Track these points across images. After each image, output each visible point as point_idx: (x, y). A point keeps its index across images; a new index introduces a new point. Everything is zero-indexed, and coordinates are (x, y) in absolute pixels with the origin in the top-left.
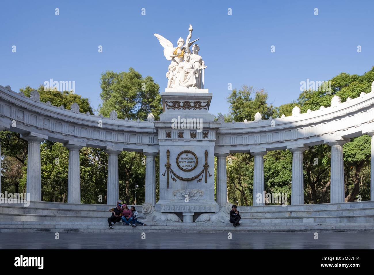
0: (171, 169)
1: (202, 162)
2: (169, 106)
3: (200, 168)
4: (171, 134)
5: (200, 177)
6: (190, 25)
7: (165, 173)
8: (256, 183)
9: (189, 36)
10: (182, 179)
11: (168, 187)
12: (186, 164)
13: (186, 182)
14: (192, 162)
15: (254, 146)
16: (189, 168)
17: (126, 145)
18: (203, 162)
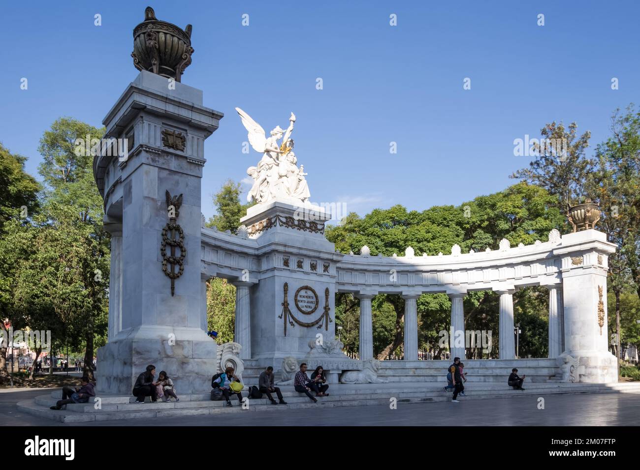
0: (289, 310)
1: (322, 304)
2: (282, 222)
3: (320, 311)
4: (289, 262)
5: (320, 323)
6: (292, 113)
7: (282, 315)
8: (366, 332)
9: (291, 128)
10: (302, 324)
11: (285, 335)
12: (306, 304)
13: (305, 329)
14: (312, 302)
15: (364, 287)
16: (310, 310)
17: (220, 269)
18: (324, 305)
